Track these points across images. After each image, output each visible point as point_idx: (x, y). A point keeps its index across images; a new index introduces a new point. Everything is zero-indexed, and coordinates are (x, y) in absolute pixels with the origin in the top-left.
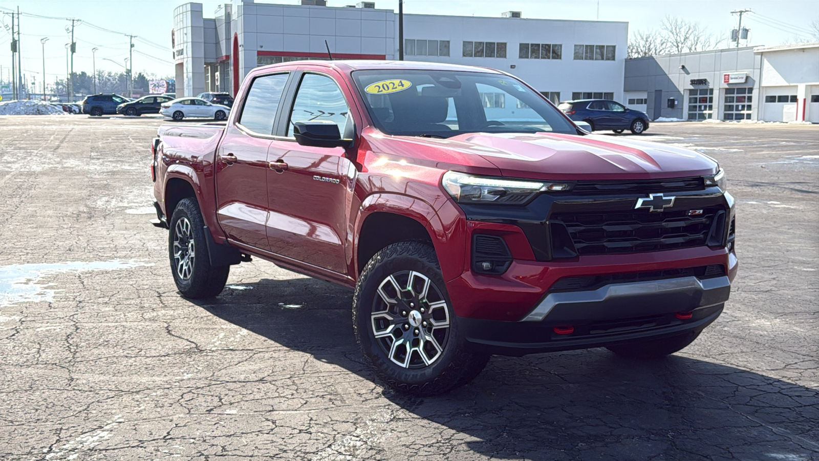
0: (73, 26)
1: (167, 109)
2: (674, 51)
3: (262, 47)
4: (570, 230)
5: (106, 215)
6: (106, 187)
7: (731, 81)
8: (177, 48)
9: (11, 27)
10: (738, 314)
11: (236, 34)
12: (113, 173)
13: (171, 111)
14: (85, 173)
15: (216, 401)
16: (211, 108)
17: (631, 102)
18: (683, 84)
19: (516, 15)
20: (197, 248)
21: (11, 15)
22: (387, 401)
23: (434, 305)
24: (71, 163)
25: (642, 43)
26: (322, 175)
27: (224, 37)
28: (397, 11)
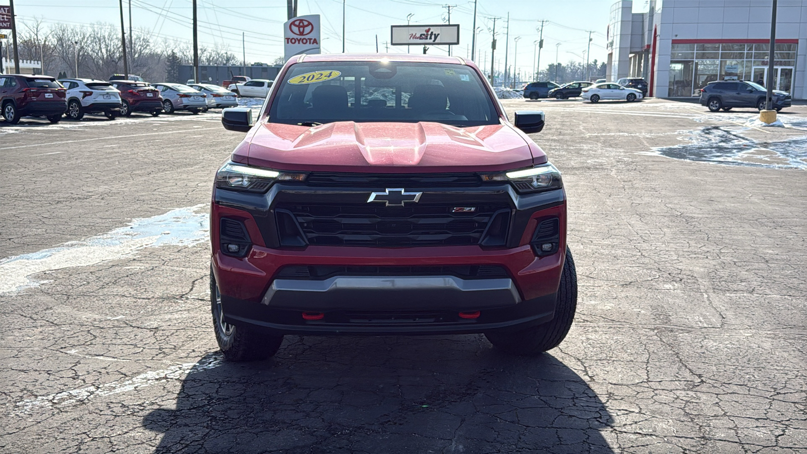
0: (542, 26)
1: (586, 93)
3: (676, 36)
4: (300, 220)
8: (610, 40)
9: (492, 29)
11: (656, 25)
13: (590, 94)
16: (623, 91)
21: (493, 20)
27: (647, 29)
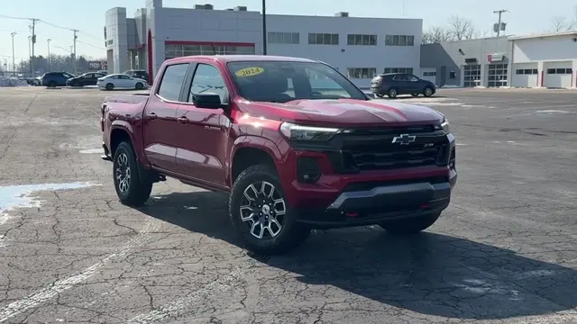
0: (34, 24)
1: (102, 82)
2: (456, 38)
4: (354, 155)
5: (67, 154)
6: (64, 136)
7: (493, 60)
8: (108, 39)
10: (468, 209)
11: (150, 29)
12: (68, 127)
13: (105, 84)
14: (48, 127)
15: (148, 259)
16: (132, 81)
17: (425, 74)
18: (460, 62)
19: (345, 15)
20: (132, 173)
22: (249, 258)
23: (277, 201)
24: (39, 120)
25: (434, 33)
26: (209, 125)
27: (141, 32)
28: (262, 13)
